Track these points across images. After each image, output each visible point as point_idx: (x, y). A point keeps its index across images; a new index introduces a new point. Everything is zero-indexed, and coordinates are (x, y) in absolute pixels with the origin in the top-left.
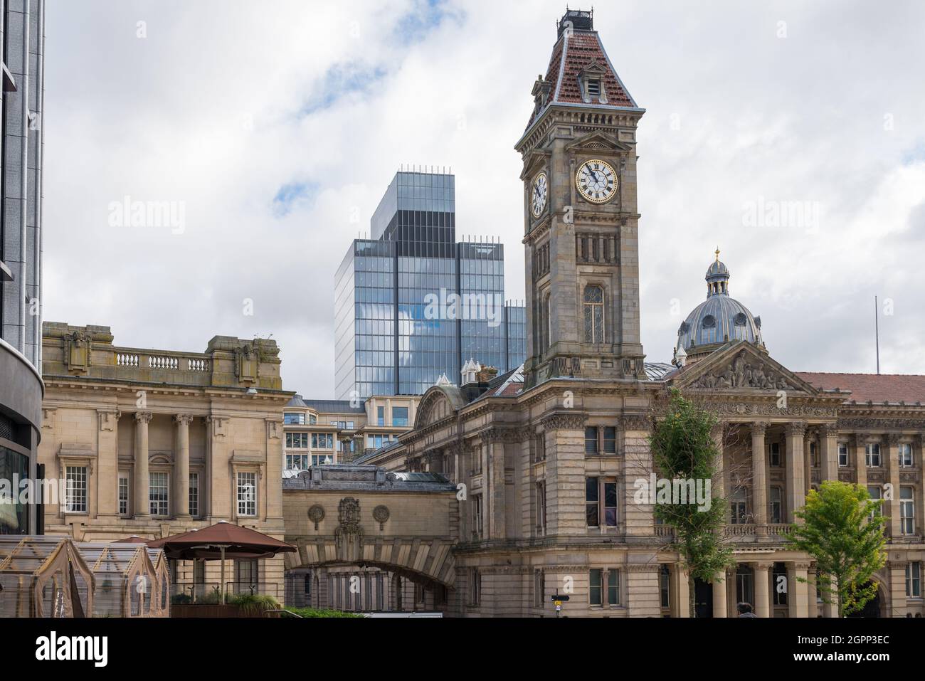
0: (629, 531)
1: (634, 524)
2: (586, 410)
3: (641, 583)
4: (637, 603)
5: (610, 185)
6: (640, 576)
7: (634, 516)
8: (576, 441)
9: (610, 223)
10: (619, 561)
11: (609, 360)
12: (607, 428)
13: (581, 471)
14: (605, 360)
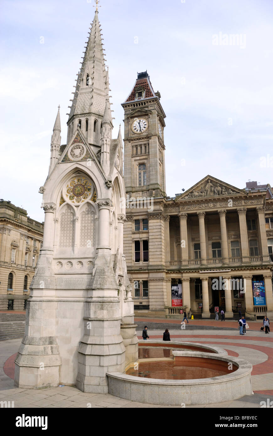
0: (151, 264)
1: (153, 260)
2: (132, 213)
3: (155, 287)
4: (153, 296)
5: (145, 126)
6: (155, 284)
7: (153, 257)
8: (128, 226)
9: (146, 140)
10: (146, 277)
11: (145, 192)
12: (143, 220)
13: (130, 239)
14: (143, 192)
